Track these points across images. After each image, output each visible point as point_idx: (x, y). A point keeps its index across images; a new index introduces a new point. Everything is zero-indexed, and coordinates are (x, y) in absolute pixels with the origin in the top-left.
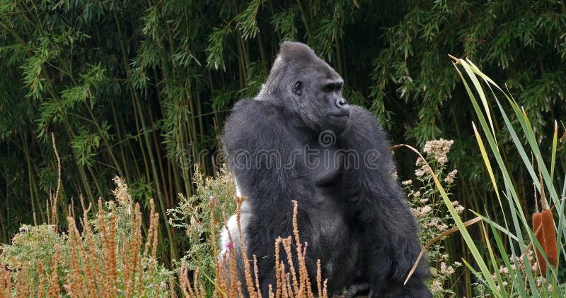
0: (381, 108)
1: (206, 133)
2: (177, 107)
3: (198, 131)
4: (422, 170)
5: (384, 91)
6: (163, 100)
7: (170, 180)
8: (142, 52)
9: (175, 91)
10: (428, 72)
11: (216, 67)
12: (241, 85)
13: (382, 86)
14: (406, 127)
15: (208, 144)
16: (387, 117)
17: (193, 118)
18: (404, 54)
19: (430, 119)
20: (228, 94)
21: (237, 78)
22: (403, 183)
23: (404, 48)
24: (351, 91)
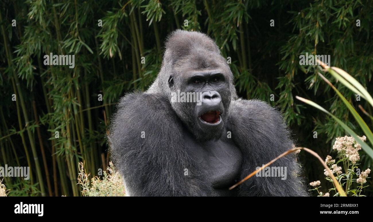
0: (289, 101)
1: (95, 128)
2: (64, 100)
3: (86, 126)
4: (332, 169)
5: (292, 81)
6: (47, 92)
7: (55, 180)
8: (27, 38)
9: (62, 81)
10: (341, 61)
11: (111, 55)
12: (135, 75)
13: (291, 76)
14: (315, 122)
15: (97, 140)
16: (296, 111)
17: (81, 111)
18: (314, 41)
19: (343, 113)
20: (121, 85)
21: (130, 68)
22: (311, 184)
23: (314, 34)
24: (256, 82)
